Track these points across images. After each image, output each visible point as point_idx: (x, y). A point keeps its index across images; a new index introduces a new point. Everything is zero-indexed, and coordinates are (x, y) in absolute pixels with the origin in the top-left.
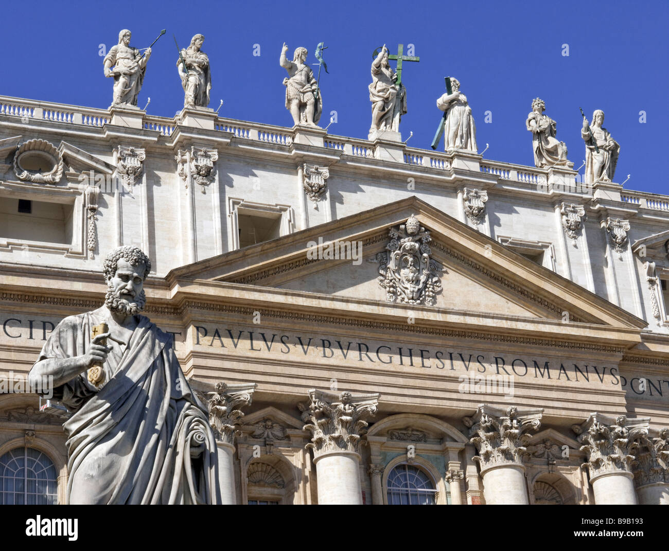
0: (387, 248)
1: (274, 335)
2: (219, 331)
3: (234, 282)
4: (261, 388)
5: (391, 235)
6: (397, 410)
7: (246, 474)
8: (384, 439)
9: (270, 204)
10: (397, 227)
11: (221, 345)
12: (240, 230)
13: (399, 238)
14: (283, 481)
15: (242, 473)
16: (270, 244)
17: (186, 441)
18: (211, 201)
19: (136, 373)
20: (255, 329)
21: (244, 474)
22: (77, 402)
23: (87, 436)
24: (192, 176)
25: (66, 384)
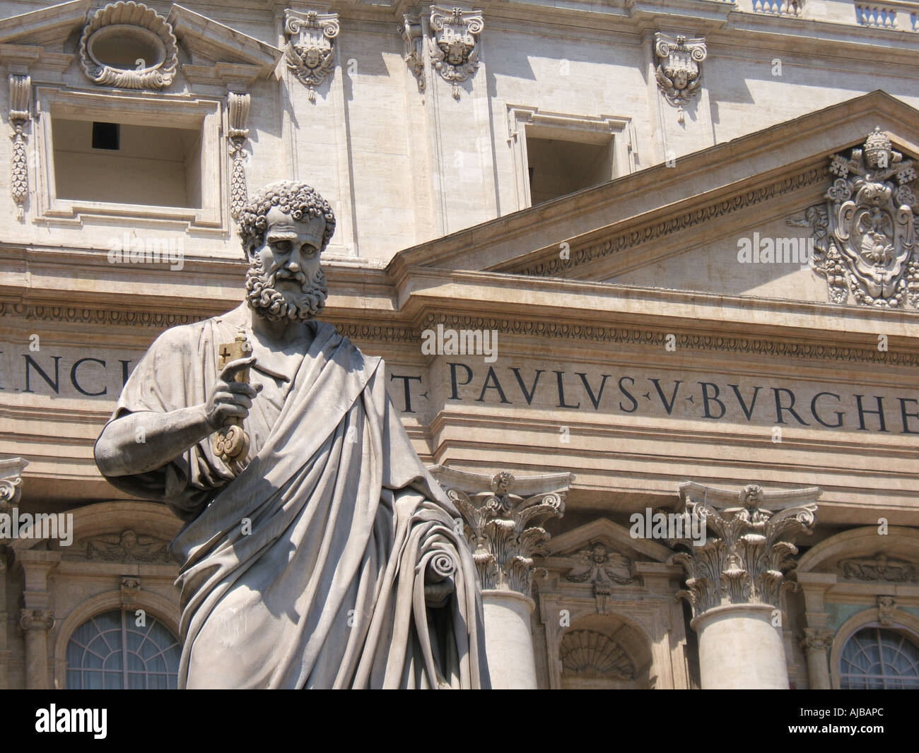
0: (827, 196)
1: (605, 377)
2: (495, 370)
3: (522, 273)
4: (582, 481)
5: (834, 169)
6: (856, 521)
7: (557, 652)
8: (831, 578)
9: (590, 115)
10: (846, 153)
11: (499, 398)
12: (531, 170)
13: (851, 175)
14: (632, 666)
15: (550, 652)
16: (592, 195)
17: (416, 572)
18: (471, 114)
19: (311, 438)
20: (566, 364)
21: (554, 654)
22: (193, 499)
23: (218, 566)
24: (434, 65)
25: (172, 463)
